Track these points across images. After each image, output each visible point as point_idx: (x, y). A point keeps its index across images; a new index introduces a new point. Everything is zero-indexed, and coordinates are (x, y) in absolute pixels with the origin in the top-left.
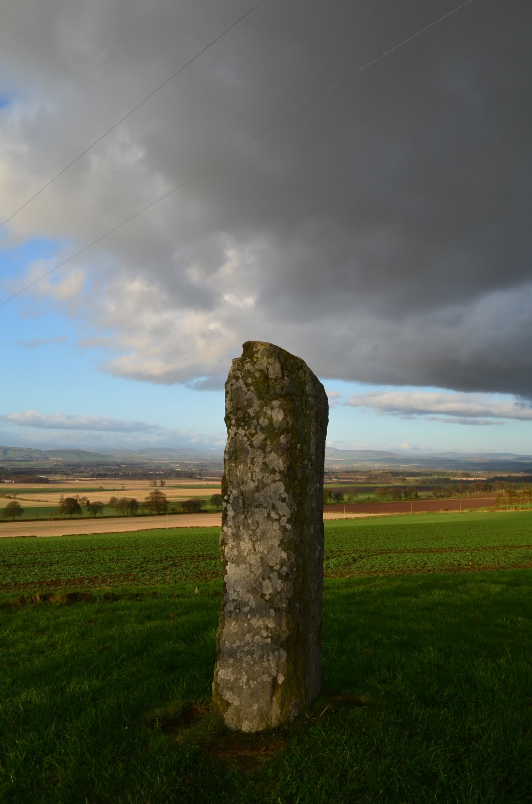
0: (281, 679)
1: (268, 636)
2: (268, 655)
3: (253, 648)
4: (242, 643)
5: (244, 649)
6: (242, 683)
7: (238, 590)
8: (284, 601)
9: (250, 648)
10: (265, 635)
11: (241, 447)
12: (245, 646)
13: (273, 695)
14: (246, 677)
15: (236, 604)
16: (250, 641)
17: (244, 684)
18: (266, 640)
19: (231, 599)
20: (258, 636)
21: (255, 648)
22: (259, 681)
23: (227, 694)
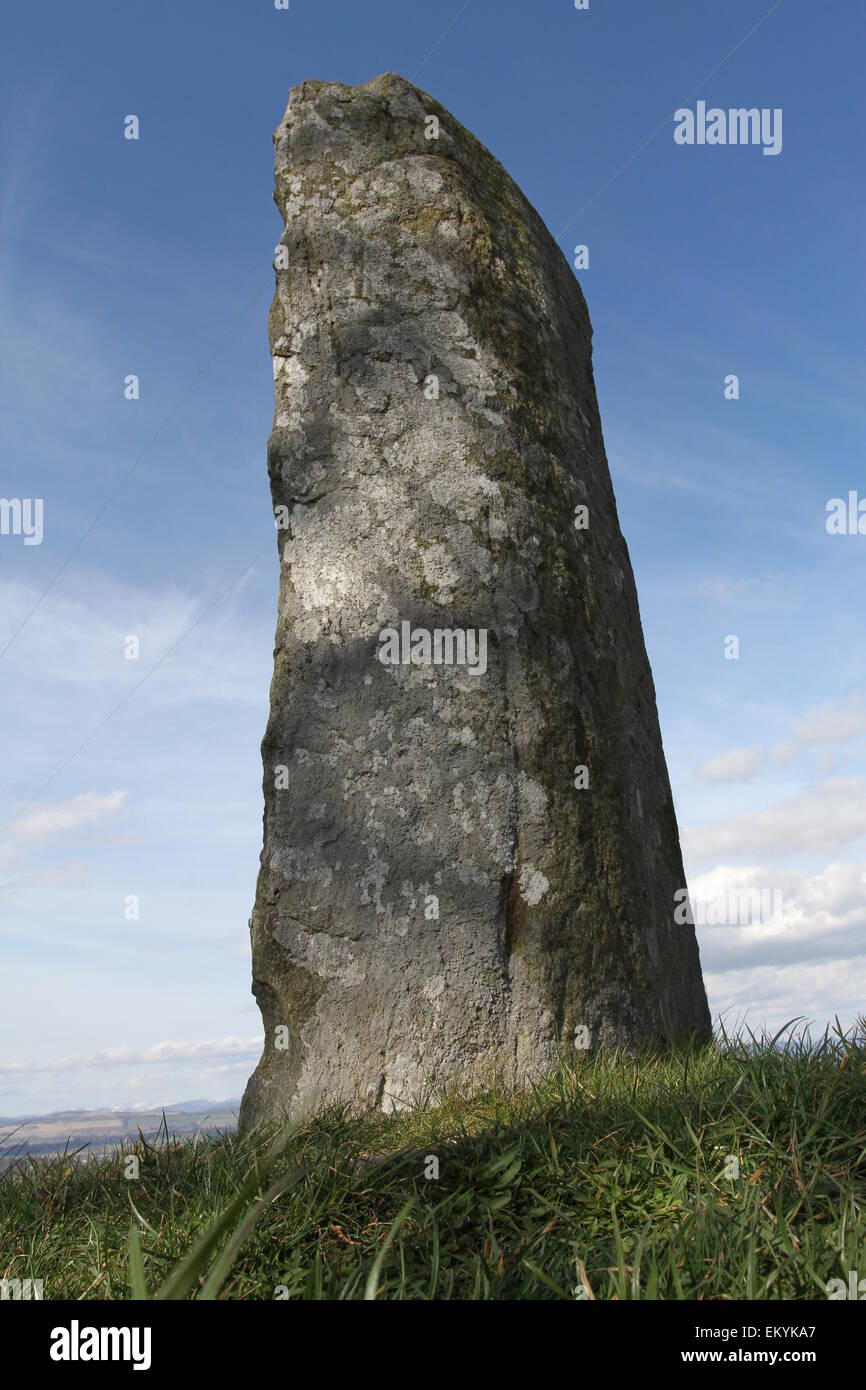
0: (535, 887)
1: (459, 721)
2: (470, 788)
3: (402, 761)
4: (359, 744)
5: (367, 764)
6: (371, 895)
7: (333, 580)
8: (510, 616)
9: (391, 761)
10: (447, 714)
11: (320, 232)
12: (369, 752)
13: (506, 949)
14: (385, 867)
15: (330, 622)
16: (390, 736)
17: (377, 896)
18: (453, 734)
19: (308, 608)
20: (418, 721)
21: (410, 759)
22: (439, 883)
23: (312, 942)
